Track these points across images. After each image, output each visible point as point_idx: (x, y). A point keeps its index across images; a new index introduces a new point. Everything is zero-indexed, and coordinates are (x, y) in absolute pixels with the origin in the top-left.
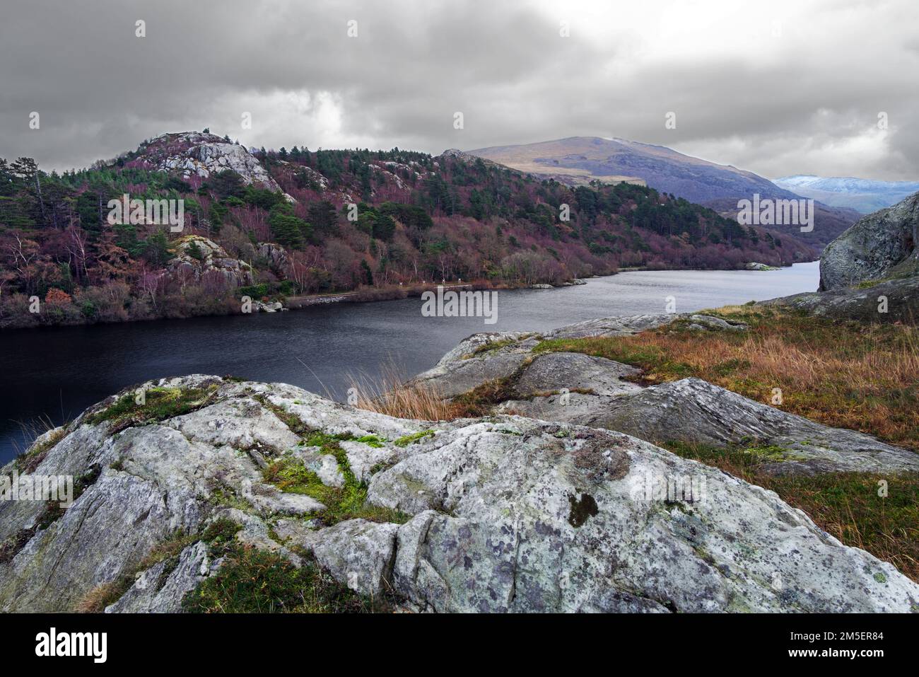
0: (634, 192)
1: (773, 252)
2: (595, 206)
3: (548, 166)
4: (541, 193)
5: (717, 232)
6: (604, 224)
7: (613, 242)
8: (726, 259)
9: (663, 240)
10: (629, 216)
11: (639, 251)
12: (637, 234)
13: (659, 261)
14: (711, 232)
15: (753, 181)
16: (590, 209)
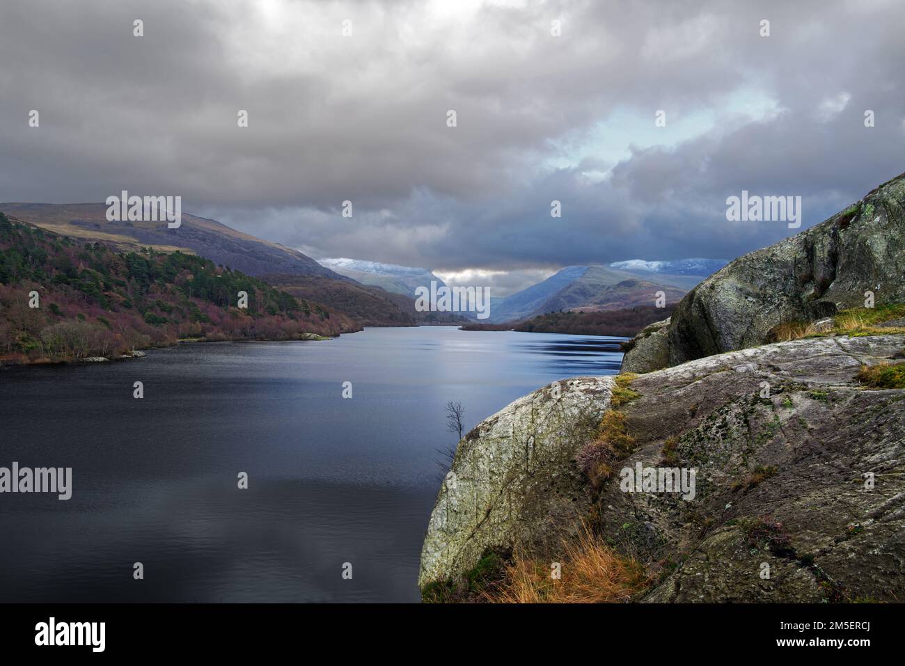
0: (189, 262)
1: (323, 323)
2: (147, 274)
3: (87, 229)
4: (84, 258)
5: (273, 304)
6: (159, 293)
7: (170, 312)
8: (284, 330)
9: (222, 311)
10: (185, 286)
11: (198, 322)
12: (195, 305)
13: (219, 332)
14: (268, 304)
15: (299, 259)
16: (142, 277)
